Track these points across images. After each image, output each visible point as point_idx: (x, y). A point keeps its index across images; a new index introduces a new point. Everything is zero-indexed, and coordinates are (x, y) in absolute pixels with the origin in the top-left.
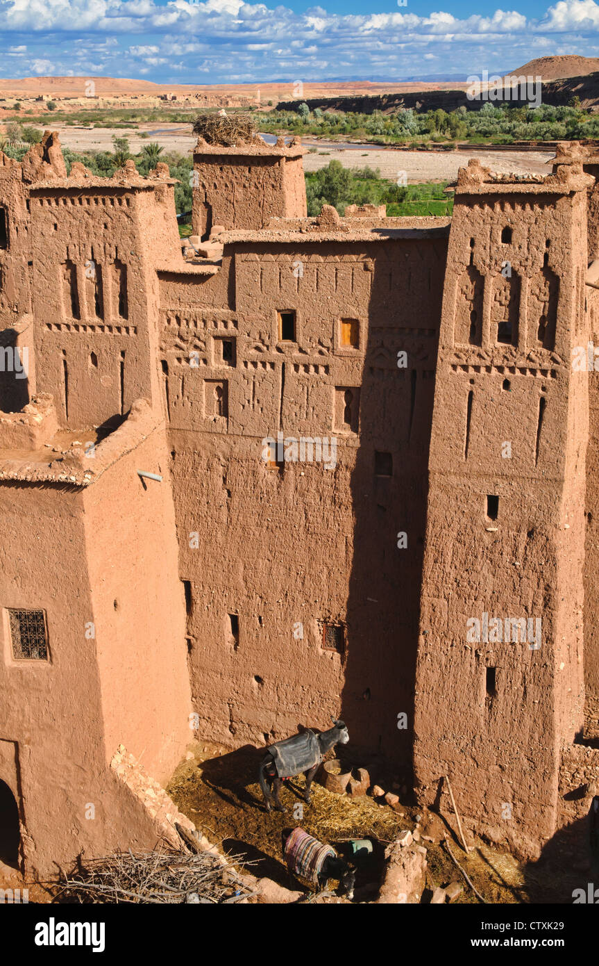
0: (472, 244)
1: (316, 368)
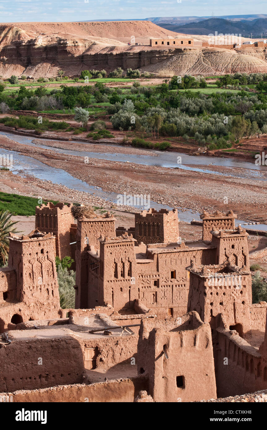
0: (225, 249)
1: (182, 285)
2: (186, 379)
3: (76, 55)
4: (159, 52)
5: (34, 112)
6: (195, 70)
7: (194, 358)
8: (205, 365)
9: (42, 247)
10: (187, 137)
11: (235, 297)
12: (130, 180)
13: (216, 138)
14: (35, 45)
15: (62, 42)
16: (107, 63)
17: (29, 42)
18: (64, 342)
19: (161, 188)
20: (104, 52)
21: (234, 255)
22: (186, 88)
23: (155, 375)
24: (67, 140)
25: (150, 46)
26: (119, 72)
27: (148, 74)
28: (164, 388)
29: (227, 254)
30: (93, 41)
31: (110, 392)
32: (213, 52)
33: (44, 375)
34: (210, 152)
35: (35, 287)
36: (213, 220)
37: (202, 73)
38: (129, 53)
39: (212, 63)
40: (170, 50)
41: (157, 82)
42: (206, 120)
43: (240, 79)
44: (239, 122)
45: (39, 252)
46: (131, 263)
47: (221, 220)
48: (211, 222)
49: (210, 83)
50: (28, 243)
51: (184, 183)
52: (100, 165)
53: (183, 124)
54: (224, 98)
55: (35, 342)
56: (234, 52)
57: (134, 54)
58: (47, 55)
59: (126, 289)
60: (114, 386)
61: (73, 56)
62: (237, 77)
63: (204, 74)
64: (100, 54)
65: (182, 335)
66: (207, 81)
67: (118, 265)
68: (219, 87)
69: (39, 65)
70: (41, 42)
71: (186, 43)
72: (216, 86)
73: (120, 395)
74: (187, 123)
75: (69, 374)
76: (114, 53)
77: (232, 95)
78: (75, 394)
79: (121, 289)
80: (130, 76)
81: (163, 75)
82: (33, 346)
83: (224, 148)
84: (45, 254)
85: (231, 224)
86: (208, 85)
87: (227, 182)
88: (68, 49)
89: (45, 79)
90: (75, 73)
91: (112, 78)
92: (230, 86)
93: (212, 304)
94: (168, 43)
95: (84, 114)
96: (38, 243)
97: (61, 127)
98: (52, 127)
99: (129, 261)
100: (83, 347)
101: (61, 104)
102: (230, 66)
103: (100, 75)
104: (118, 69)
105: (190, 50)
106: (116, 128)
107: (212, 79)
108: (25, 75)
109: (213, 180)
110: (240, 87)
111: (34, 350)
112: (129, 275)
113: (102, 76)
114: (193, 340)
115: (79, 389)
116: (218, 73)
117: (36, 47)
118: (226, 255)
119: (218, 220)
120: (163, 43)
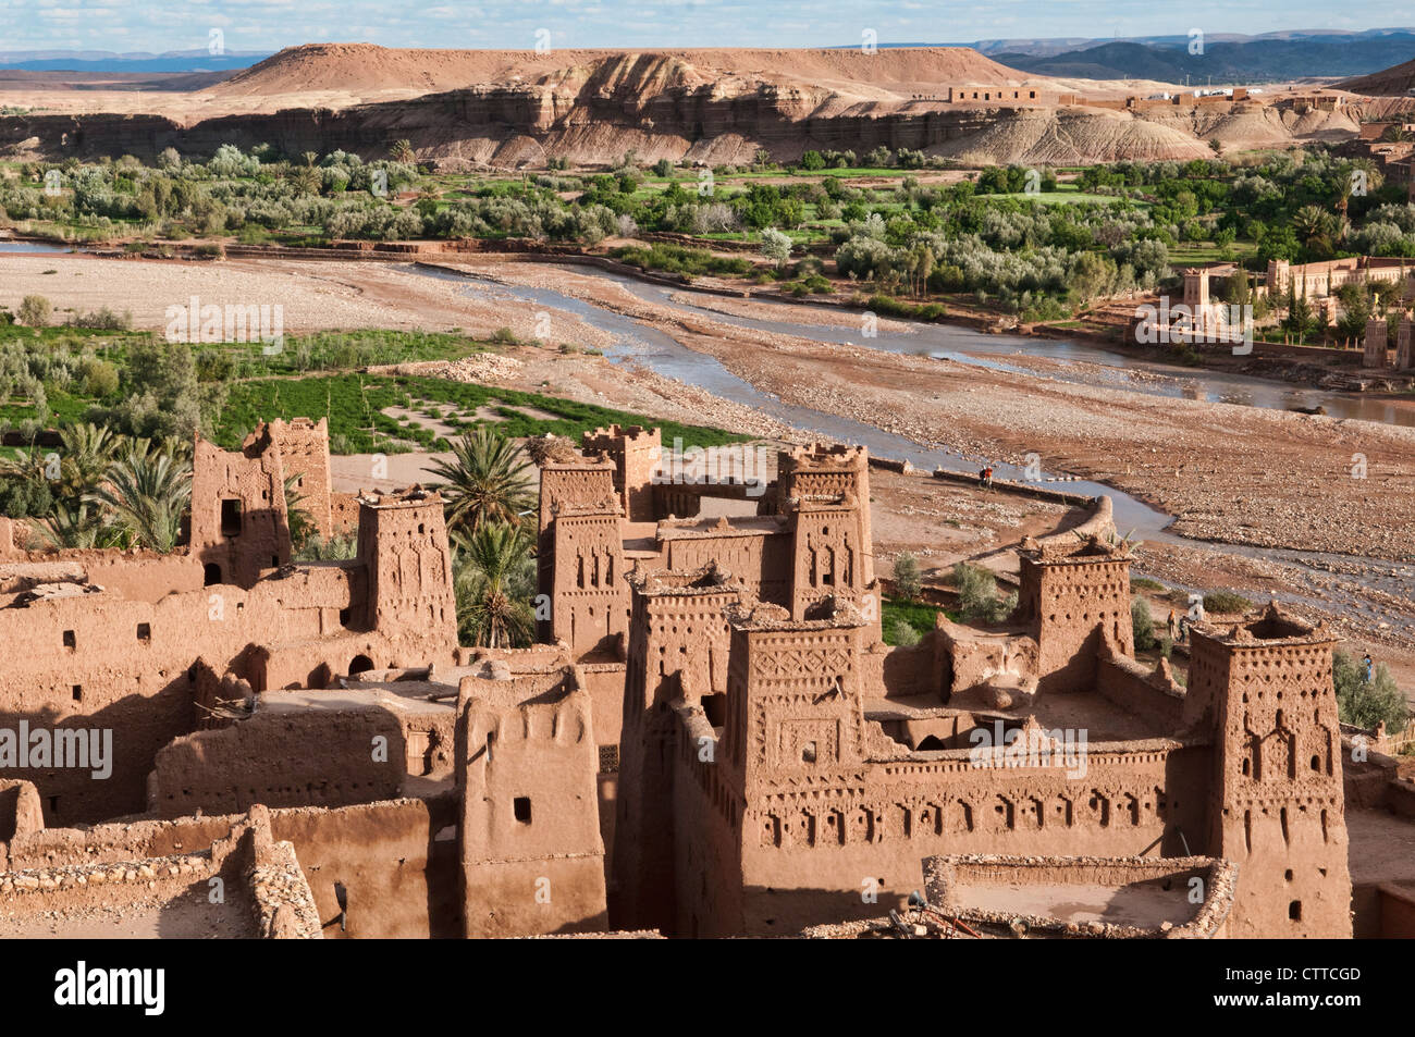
0: (808, 536)
2: (533, 803)
3: (796, 119)
4: (967, 115)
5: (686, 236)
6: (1040, 154)
7: (552, 761)
8: (574, 778)
9: (420, 520)
10: (984, 295)
11: (713, 638)
12: (840, 381)
13: (1040, 298)
14: (711, 96)
15: (767, 91)
16: (858, 136)
17: (700, 89)
18: (361, 719)
19: (899, 401)
20: (853, 114)
21: (827, 547)
22: (1011, 191)
23: (468, 794)
24: (740, 295)
25: (950, 101)
26: (883, 155)
27: (941, 160)
28: (486, 822)
29: (812, 545)
30: (832, 90)
31: (377, 827)
32: (1079, 116)
33: (316, 784)
34: (1024, 326)
35: (405, 601)
36: (814, 474)
37: (1053, 161)
38: (904, 117)
39: (1075, 139)
40: (988, 111)
41: (955, 177)
42: (1025, 259)
43: (1126, 173)
44: (1090, 265)
45: (415, 530)
46: (612, 558)
47: (833, 474)
48: (811, 477)
49: (1065, 182)
50: (390, 512)
51: (949, 390)
52: (790, 349)
53: (979, 268)
54: (1079, 213)
55: (302, 716)
56: (1126, 116)
57: (915, 118)
58: (736, 117)
59: (601, 612)
60: (386, 814)
61: (788, 121)
62: (1123, 169)
63: (1058, 162)
64: (846, 118)
65: (527, 715)
66: (1060, 178)
67: (586, 561)
68: (1080, 191)
69: (720, 139)
70: (725, 91)
71: (1024, 94)
72: (1075, 187)
73: (397, 832)
74: (987, 265)
75: (370, 784)
76: (874, 115)
77: (1095, 206)
78: (303, 826)
79: (591, 609)
80: (904, 163)
81: (973, 163)
82: (295, 724)
83: (1054, 318)
84: (428, 534)
85: (853, 484)
86: (1058, 186)
87: (1038, 391)
88: (779, 106)
89: (729, 168)
90: (792, 157)
91: (868, 168)
92: (1105, 187)
93: (662, 650)
94: (987, 97)
95: (780, 243)
96: (412, 512)
97: (732, 268)
98: (716, 268)
99: (608, 554)
100: (405, 729)
101: (742, 221)
102: (1113, 146)
103: (842, 161)
104: (879, 150)
105: (1031, 110)
106: (842, 272)
107: (1073, 173)
108: (691, 159)
109: (1011, 385)
110: (1125, 191)
111: (300, 732)
112: (607, 582)
113: (845, 164)
114: (550, 725)
115: (312, 818)
116: (1087, 161)
117: (714, 100)
118: (810, 549)
119: (826, 474)
120: (976, 96)
